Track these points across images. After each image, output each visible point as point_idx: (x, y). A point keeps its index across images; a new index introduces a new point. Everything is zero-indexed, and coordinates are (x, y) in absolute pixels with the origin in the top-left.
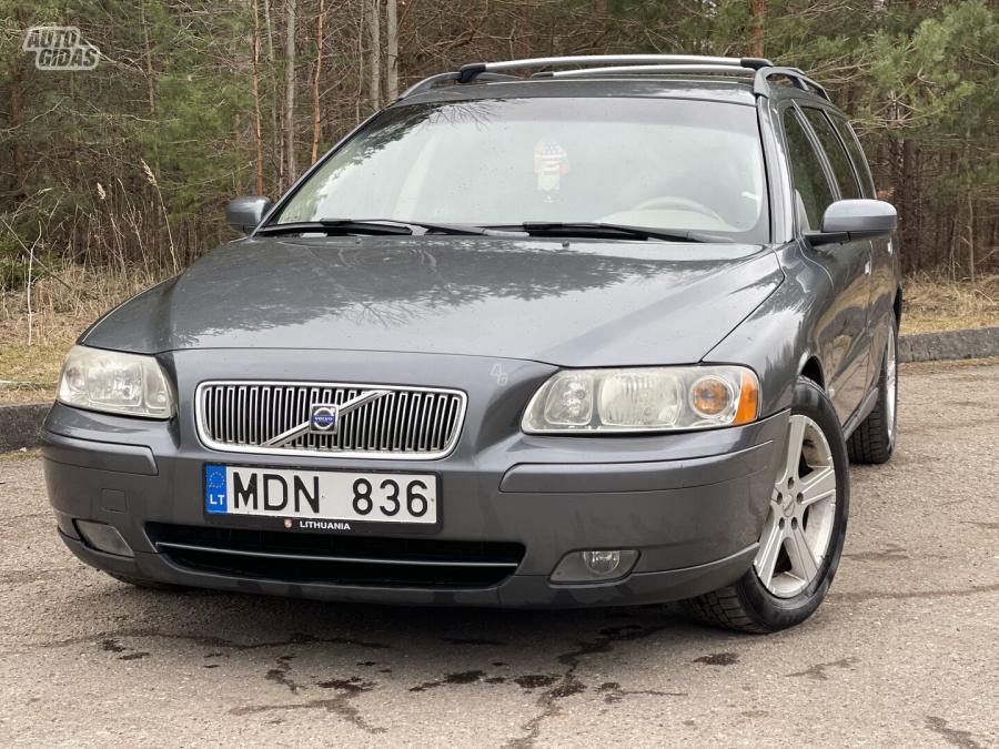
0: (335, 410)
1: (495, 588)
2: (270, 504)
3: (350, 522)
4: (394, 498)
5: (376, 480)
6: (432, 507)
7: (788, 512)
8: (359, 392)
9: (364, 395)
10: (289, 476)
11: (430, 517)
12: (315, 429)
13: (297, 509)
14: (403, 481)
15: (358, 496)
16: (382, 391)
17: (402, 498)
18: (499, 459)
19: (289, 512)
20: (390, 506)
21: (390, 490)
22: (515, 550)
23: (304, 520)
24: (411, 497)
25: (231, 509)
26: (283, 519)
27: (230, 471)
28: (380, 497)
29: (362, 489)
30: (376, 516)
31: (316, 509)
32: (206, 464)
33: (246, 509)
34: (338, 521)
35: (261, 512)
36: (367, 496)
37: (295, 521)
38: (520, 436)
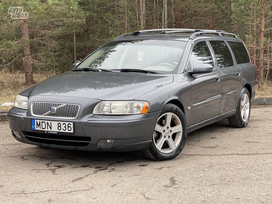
0: (55, 108)
1: (86, 147)
2: (43, 128)
3: (57, 132)
4: (65, 127)
5: (62, 123)
6: (72, 129)
7: (167, 134)
8: (60, 104)
9: (61, 105)
10: (46, 122)
11: (72, 131)
12: (51, 112)
13: (48, 129)
14: (67, 123)
15: (59, 126)
16: (65, 105)
17: (67, 127)
18: (85, 119)
19: (46, 129)
20: (64, 129)
21: (64, 125)
22: (89, 139)
23: (49, 131)
24: (68, 127)
25: (36, 129)
26: (45, 131)
27: (36, 121)
28: (63, 127)
29: (59, 125)
30: (62, 131)
31: (51, 129)
32: (31, 119)
33: (38, 129)
34: (55, 132)
35: (41, 129)
36: (60, 126)
37: (47, 131)
38: (92, 114)
